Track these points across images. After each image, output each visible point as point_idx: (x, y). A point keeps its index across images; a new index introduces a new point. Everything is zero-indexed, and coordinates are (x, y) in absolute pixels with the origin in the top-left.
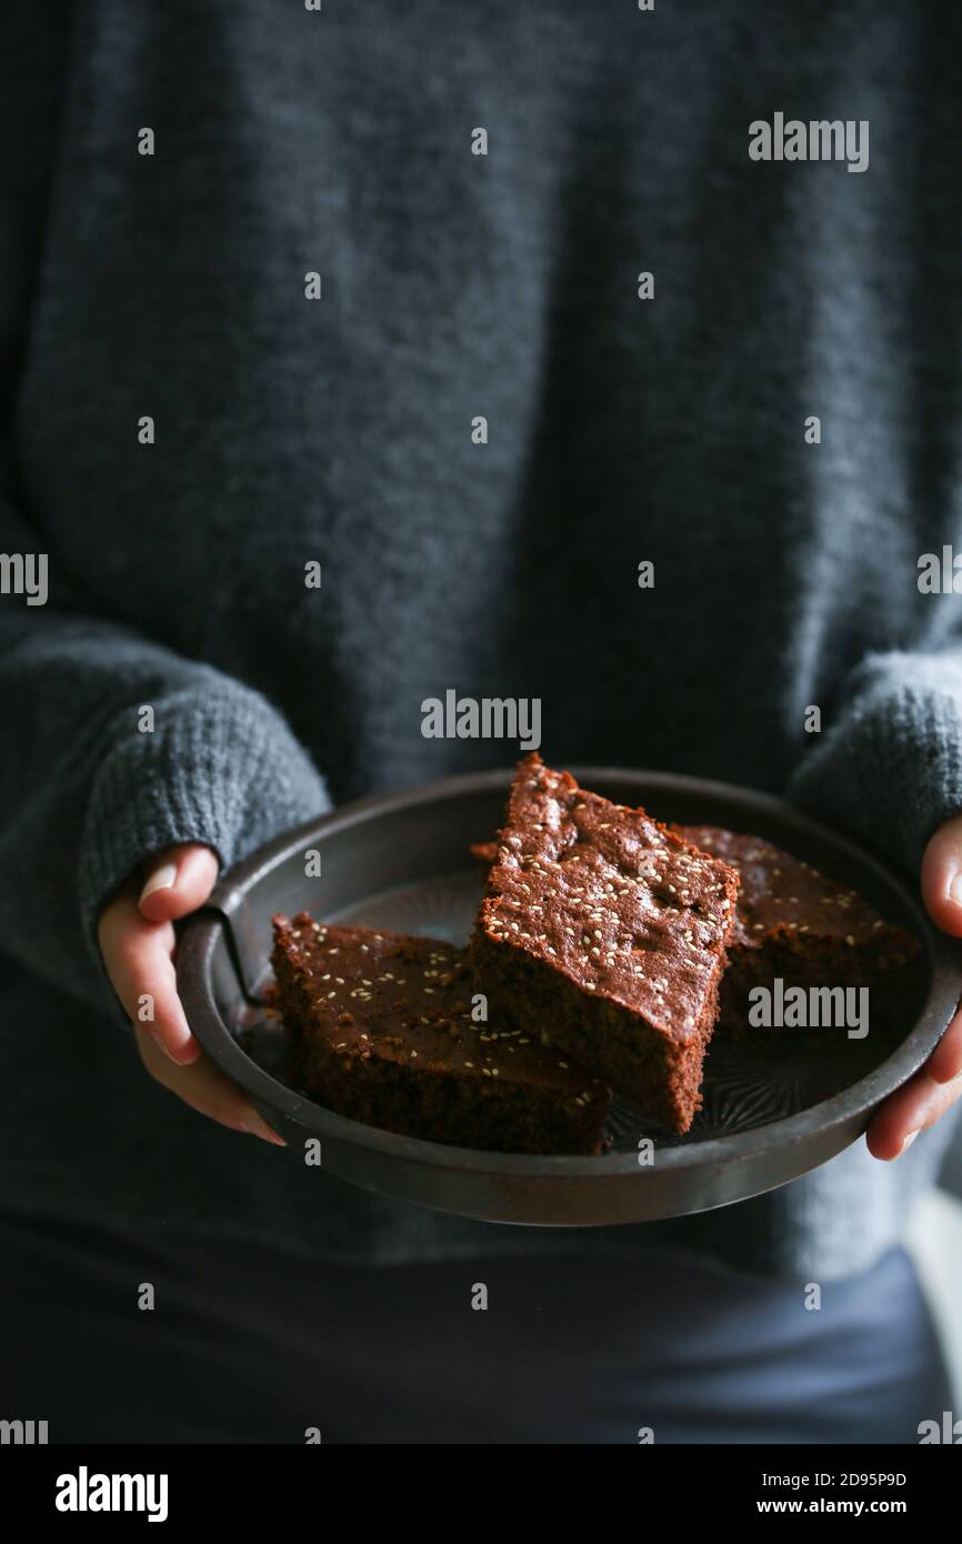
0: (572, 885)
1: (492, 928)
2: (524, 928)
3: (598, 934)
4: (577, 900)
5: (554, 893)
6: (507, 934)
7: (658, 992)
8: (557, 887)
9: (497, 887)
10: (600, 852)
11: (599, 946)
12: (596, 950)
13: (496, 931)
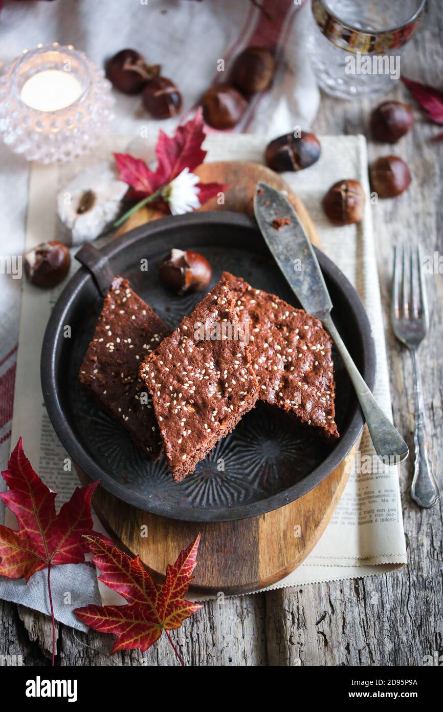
0: (190, 364)
1: (144, 371)
2: (156, 377)
3: (180, 395)
4: (185, 373)
5: (179, 364)
6: (147, 377)
7: (183, 436)
8: (182, 362)
9: (160, 350)
10: (213, 350)
11: (177, 401)
12: (175, 402)
13: (144, 373)
